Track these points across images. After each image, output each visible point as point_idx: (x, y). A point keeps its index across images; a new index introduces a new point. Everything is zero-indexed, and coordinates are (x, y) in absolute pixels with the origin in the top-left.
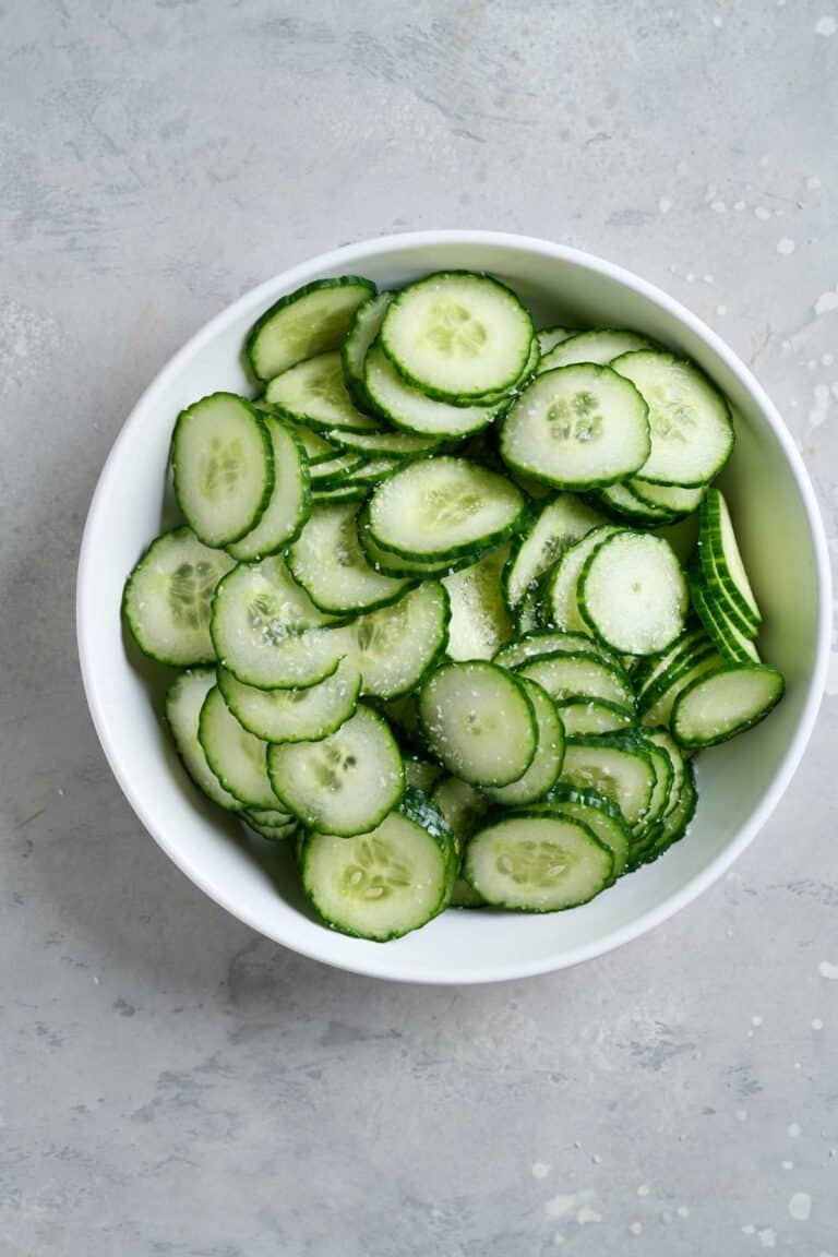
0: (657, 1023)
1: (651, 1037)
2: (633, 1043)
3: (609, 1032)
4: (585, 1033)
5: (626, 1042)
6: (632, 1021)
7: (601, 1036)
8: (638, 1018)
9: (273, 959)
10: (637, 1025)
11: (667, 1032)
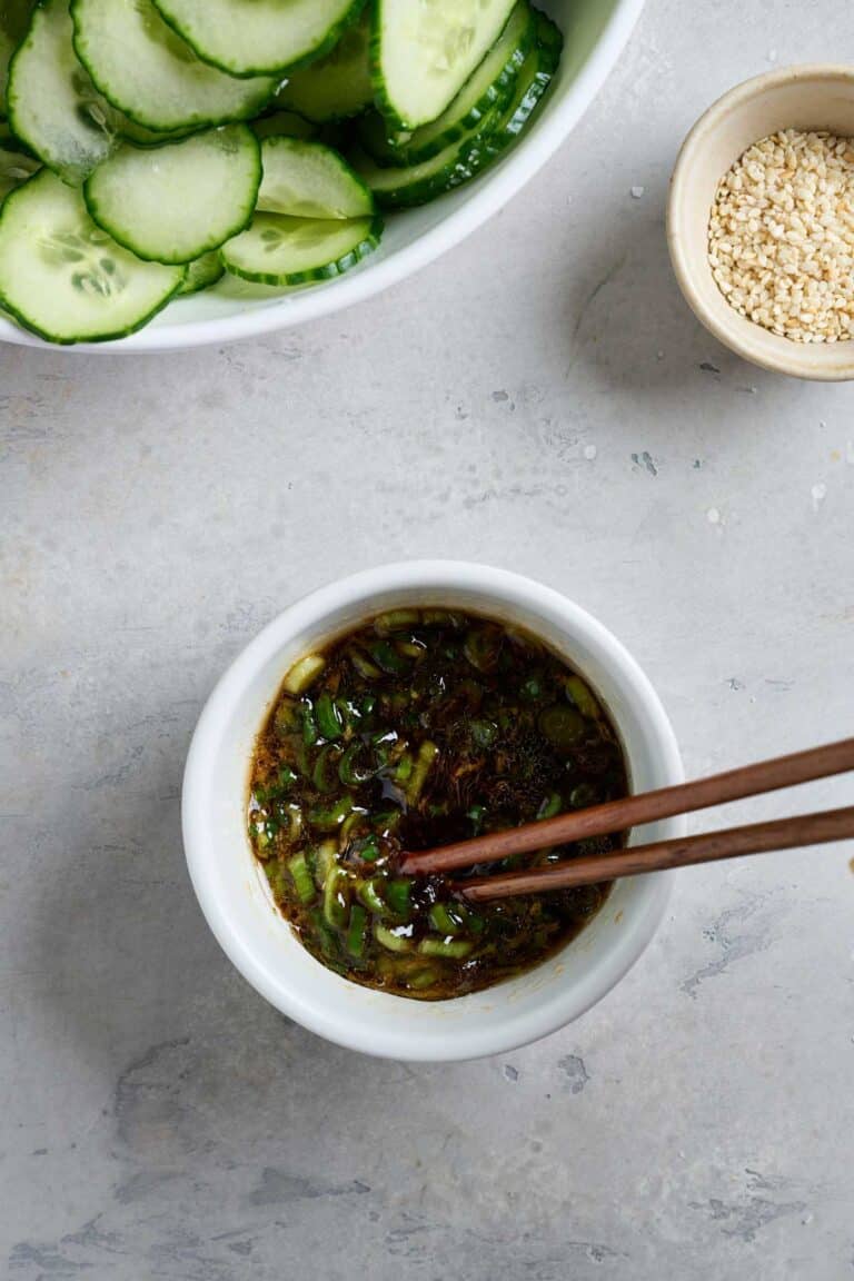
0: (748, 1171)
1: (739, 1192)
2: (712, 1201)
3: (677, 1185)
4: (642, 1187)
5: (701, 1201)
6: (712, 1168)
7: (666, 1191)
8: (721, 1165)
9: (182, 1077)
10: (719, 1174)
11: (762, 1185)
